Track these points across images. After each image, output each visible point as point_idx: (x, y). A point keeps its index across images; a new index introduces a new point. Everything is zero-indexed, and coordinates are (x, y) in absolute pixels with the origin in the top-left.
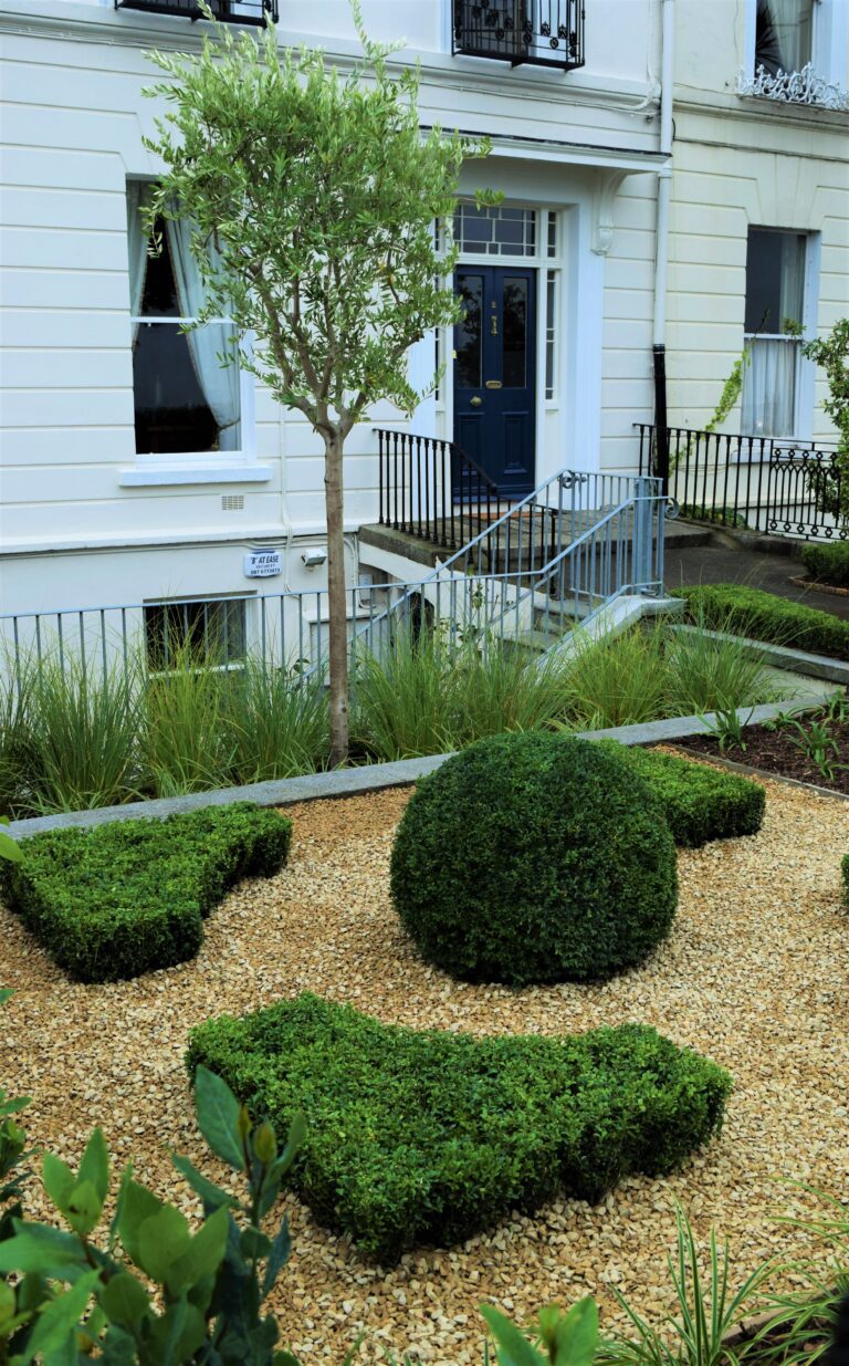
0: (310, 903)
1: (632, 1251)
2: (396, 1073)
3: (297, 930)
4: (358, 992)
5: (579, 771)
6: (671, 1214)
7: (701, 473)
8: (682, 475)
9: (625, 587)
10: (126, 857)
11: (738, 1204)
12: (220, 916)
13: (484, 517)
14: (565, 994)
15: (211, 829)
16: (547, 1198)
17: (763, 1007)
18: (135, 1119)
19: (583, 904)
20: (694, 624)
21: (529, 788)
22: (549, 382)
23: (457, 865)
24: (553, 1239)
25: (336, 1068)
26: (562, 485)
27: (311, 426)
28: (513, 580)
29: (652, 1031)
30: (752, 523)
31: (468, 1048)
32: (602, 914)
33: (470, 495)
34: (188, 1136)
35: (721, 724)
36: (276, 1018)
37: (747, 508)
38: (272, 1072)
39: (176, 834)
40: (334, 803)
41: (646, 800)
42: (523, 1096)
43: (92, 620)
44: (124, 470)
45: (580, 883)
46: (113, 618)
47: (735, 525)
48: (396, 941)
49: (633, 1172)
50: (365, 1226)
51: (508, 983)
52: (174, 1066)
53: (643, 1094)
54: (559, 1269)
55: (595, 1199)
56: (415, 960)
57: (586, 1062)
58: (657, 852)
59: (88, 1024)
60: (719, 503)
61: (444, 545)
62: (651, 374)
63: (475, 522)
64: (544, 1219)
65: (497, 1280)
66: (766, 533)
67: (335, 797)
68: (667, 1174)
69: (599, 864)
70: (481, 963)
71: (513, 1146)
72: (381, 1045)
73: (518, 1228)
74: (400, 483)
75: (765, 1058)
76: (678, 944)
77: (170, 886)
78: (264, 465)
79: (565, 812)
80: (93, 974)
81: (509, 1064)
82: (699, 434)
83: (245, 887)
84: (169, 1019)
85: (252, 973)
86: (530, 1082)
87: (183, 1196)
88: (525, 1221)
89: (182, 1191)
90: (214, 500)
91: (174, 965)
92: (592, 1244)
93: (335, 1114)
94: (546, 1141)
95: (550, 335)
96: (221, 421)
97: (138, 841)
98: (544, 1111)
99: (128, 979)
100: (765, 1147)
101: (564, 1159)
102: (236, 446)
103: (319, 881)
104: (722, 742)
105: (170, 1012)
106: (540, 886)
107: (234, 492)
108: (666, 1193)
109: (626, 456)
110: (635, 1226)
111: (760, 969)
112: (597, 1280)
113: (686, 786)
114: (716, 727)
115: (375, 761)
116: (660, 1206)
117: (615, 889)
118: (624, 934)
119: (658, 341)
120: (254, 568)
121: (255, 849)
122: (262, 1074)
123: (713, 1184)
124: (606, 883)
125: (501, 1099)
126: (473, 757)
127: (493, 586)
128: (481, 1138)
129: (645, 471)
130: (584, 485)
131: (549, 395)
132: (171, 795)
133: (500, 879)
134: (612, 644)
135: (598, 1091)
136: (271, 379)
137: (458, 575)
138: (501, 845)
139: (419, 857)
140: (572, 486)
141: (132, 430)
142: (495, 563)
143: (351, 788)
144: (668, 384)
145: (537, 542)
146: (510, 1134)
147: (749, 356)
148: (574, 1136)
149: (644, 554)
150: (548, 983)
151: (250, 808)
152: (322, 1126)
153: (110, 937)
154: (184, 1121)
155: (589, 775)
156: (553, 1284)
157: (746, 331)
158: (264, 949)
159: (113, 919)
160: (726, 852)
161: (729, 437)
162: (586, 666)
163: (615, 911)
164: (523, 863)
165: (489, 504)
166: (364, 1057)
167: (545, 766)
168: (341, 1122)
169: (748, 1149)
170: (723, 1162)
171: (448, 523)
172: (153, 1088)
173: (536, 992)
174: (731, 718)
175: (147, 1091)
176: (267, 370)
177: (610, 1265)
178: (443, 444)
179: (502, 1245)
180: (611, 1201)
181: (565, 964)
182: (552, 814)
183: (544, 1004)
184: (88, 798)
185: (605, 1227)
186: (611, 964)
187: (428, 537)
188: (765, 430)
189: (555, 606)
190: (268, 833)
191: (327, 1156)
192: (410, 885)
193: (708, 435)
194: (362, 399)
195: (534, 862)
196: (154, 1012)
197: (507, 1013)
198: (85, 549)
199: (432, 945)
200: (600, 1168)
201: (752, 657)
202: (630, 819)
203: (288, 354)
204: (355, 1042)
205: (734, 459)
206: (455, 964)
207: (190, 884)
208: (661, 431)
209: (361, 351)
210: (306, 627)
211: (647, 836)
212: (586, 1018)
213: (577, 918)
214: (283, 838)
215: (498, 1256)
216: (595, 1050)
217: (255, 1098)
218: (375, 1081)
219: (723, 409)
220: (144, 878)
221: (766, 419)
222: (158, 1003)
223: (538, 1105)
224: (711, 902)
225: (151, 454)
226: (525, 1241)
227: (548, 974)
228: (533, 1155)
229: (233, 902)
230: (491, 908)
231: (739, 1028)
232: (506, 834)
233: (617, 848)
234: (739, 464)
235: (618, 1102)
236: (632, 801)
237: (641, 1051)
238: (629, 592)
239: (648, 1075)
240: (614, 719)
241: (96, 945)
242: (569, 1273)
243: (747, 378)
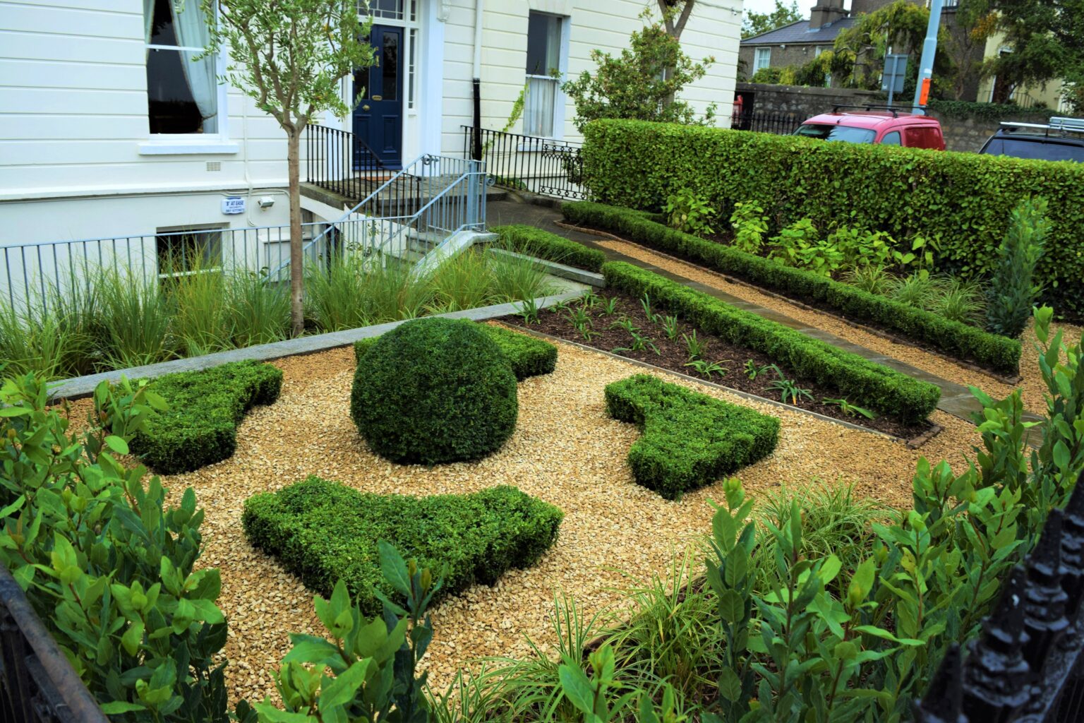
0: (297, 421)
1: (515, 610)
2: (374, 521)
3: (292, 437)
4: (336, 473)
5: (464, 341)
6: (534, 588)
7: (501, 157)
8: (489, 158)
9: (463, 226)
10: (182, 395)
11: (569, 580)
12: (243, 430)
13: (374, 179)
14: (457, 469)
15: (232, 377)
16: (466, 585)
17: (567, 472)
18: (213, 556)
19: (468, 418)
20: (505, 249)
21: (436, 351)
22: (411, 98)
23: (395, 397)
24: (471, 607)
25: (338, 519)
26: (424, 163)
27: (279, 125)
28: (395, 221)
29: (516, 489)
30: (531, 188)
31: (414, 504)
32: (479, 423)
33: (366, 165)
34: (248, 564)
35: (526, 308)
36: (297, 492)
37: (528, 178)
38: (300, 524)
39: (211, 381)
40: (303, 358)
41: (501, 356)
42: (451, 530)
43: (122, 245)
44: (142, 144)
45: (466, 406)
46: (135, 244)
47: (520, 189)
48: (353, 441)
49: (511, 567)
50: (369, 609)
51: (425, 464)
52: (232, 522)
53: (516, 525)
54: (476, 624)
55: (492, 583)
56: (368, 452)
57: (482, 507)
58: (508, 387)
59: (172, 500)
60: (512, 176)
61: (349, 196)
62: (472, 96)
63: (369, 183)
64: (465, 597)
65: (444, 632)
66: (539, 194)
67: (301, 354)
68: (529, 567)
69: (477, 395)
70: (409, 453)
71: (449, 559)
72: (363, 505)
73: (451, 603)
74: (320, 157)
75: (573, 500)
76: (517, 437)
77: (214, 413)
78: (234, 143)
79: (458, 365)
80: (170, 469)
81: (439, 512)
82: (500, 133)
83: (255, 411)
84: (222, 494)
85: (269, 464)
86: (453, 522)
87: (251, 599)
88: (455, 598)
89: (250, 597)
90: (201, 165)
91: (220, 461)
92: (493, 608)
93: (343, 547)
94: (467, 554)
95: (411, 69)
96: (204, 114)
97: (187, 385)
98: (463, 538)
99: (192, 471)
100: (579, 549)
101: (477, 563)
102: (215, 131)
103: (300, 406)
104: (526, 319)
105: (222, 490)
106: (443, 408)
107: (215, 160)
108: (529, 577)
109: (457, 145)
110: (515, 597)
111: (564, 450)
112: (499, 628)
113: (513, 347)
114: (523, 310)
115: (321, 332)
116: (528, 585)
117: (486, 409)
118: (491, 433)
119: (476, 77)
120: (228, 208)
121: (261, 388)
122: (295, 526)
123: (554, 571)
124: (481, 405)
125: (438, 532)
126: (400, 333)
127: (383, 224)
128: (429, 555)
129: (467, 154)
130: (437, 163)
131: (411, 106)
132: (197, 355)
133: (420, 405)
134: (457, 259)
135: (492, 523)
136: (253, 93)
137: (362, 216)
138: (420, 385)
139: (370, 393)
140: (430, 164)
141: (147, 118)
142: (376, 208)
143: (311, 348)
144: (481, 102)
145: (408, 196)
146: (446, 551)
147: (528, 88)
148: (482, 550)
149: (475, 206)
150: (448, 463)
151: (254, 363)
152: (336, 553)
153: (180, 446)
154: (244, 555)
155: (470, 343)
156: (475, 632)
157: (528, 73)
158: (273, 449)
159: (181, 435)
160: (536, 383)
161: (518, 136)
162: (444, 272)
163: (486, 421)
164: (434, 395)
165: (377, 171)
166: (354, 512)
167: (444, 339)
168: (347, 551)
169: (570, 551)
170: (558, 558)
171: (351, 183)
172: (220, 537)
173: (441, 468)
174: (531, 305)
175: (217, 539)
176: (250, 88)
177: (505, 619)
178: (348, 134)
179: (444, 613)
180: (501, 584)
181: (458, 452)
182: (450, 366)
183: (447, 475)
184: (143, 358)
185: (499, 599)
186: (483, 451)
187: (338, 192)
188: (537, 133)
189: (422, 236)
190: (268, 379)
191: (342, 571)
192: (365, 409)
193: (505, 135)
194: (312, 109)
195: (440, 394)
196: (212, 491)
197: (426, 481)
198: (117, 195)
199: (379, 444)
200: (495, 567)
201: (538, 269)
202: (493, 368)
203: (264, 77)
204: (347, 504)
205: (520, 149)
206: (393, 454)
207: (227, 412)
208: (477, 130)
209: (311, 79)
210: (261, 247)
211: (503, 378)
212: (471, 482)
213: (465, 426)
214: (277, 380)
215: (442, 619)
216: (486, 502)
217: (292, 540)
218: (363, 526)
219: (513, 119)
220: (196, 409)
221: (537, 125)
222: (214, 485)
223: (459, 534)
224: (532, 413)
225: (159, 135)
226: (456, 610)
227: (448, 458)
228: (461, 563)
229: (250, 421)
230: (415, 421)
231: (557, 484)
232: (423, 378)
233: (487, 385)
234: (523, 152)
235: (504, 530)
236: (494, 358)
237: (512, 500)
238: (464, 229)
239: (518, 514)
240: (461, 305)
241: (172, 452)
242: (483, 625)
243: (527, 101)
